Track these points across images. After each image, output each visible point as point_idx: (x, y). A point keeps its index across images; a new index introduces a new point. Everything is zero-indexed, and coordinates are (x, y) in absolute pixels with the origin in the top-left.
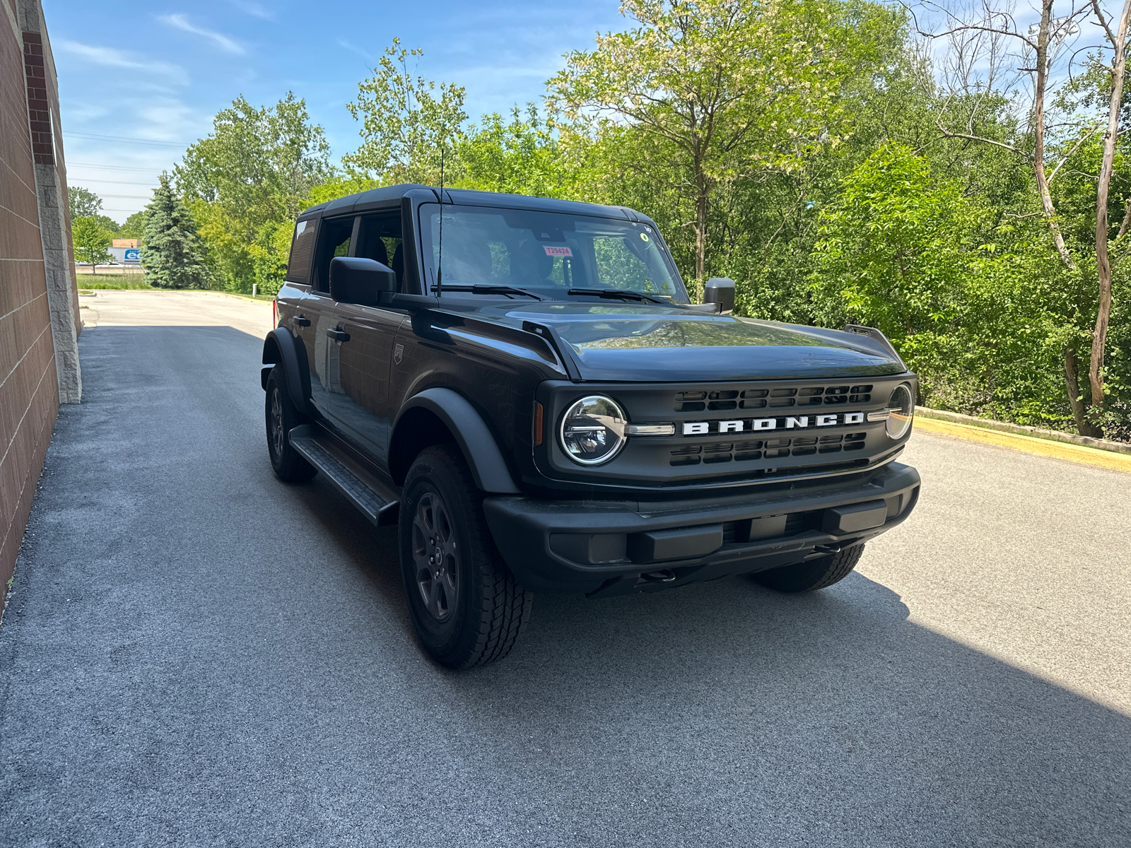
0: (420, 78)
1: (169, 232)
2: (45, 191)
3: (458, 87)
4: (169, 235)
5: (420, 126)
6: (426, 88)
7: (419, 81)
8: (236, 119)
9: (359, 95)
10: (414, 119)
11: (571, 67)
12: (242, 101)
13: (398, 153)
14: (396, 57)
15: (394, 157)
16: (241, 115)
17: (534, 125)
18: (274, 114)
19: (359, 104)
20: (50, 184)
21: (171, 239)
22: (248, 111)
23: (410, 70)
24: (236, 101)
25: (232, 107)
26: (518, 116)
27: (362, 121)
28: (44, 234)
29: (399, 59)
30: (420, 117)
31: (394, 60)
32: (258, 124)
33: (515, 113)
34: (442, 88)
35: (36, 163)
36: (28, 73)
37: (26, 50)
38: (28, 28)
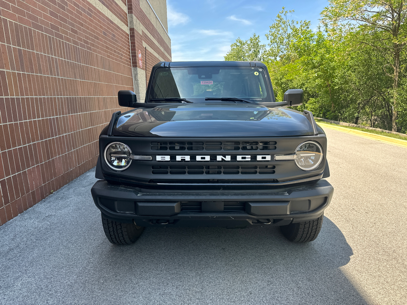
0: (292, 20)
1: (217, 86)
2: (135, 76)
3: (307, 21)
4: (217, 87)
5: (291, 39)
6: (295, 24)
7: (292, 22)
8: (237, 46)
9: (270, 30)
10: (289, 37)
11: (331, 5)
12: (239, 39)
13: (283, 50)
14: (283, 14)
15: (282, 52)
16: (238, 44)
17: (327, 31)
18: (249, 42)
19: (270, 34)
20: (136, 73)
21: (217, 88)
22: (241, 42)
23: (289, 18)
24: (237, 40)
25: (235, 42)
26: (320, 29)
27: (270, 40)
28: (135, 89)
29: (284, 15)
30: (291, 35)
31: (283, 16)
32: (244, 46)
33: (319, 28)
34: (300, 22)
35: (133, 67)
36: (131, 40)
37: (130, 33)
38: (131, 27)
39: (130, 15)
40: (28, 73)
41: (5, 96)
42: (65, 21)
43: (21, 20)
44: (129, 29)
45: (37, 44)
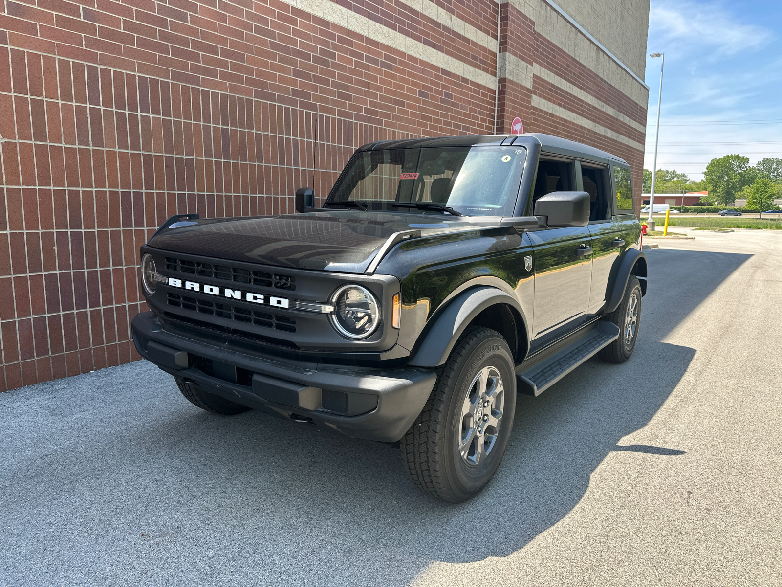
36: (498, 101)
37: (499, 88)
38: (501, 76)
39: (502, 55)
40: (235, 162)
41: (188, 191)
42: (327, 82)
43: (233, 89)
44: (497, 80)
45: (260, 120)
